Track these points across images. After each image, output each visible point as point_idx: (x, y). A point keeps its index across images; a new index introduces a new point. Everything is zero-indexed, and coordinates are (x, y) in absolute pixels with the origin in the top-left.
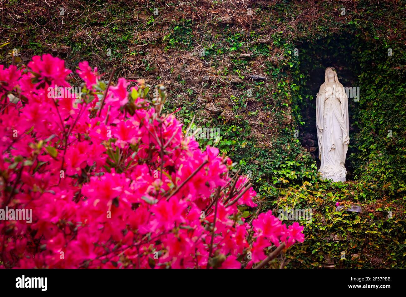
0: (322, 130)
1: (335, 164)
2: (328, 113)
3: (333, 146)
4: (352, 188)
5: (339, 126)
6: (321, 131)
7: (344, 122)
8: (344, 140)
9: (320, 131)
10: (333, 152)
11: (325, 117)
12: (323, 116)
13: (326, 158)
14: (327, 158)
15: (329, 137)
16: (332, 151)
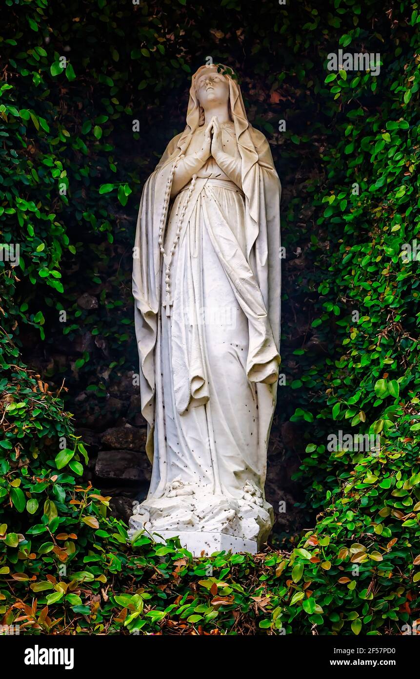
0: (157, 317)
1: (209, 474)
2: (184, 242)
3: (196, 385)
4: (263, 578)
5: (232, 299)
6: (151, 323)
7: (255, 277)
8: (252, 360)
9: (146, 326)
10: (198, 415)
11: (167, 259)
12: (161, 254)
13: (167, 446)
14: (175, 449)
15: (180, 348)
16: (193, 411)
